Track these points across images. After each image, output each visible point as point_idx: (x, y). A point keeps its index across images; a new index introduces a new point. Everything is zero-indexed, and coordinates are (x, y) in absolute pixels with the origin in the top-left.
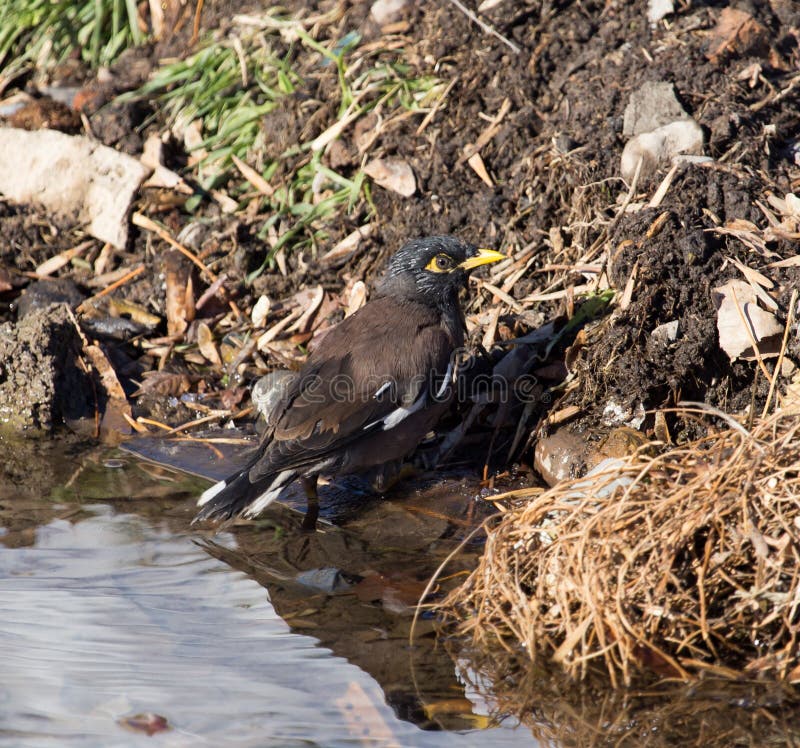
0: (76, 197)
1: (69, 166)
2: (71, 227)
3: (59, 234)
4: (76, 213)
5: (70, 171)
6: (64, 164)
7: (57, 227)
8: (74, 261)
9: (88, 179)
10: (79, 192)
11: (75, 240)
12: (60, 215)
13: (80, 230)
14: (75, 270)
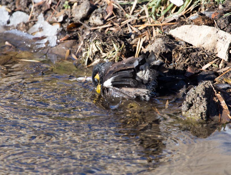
0: (213, 45)
1: (211, 36)
2: (212, 55)
3: (208, 57)
4: (213, 50)
5: (211, 38)
6: (209, 36)
7: (208, 55)
8: (213, 65)
9: (216, 41)
10: (214, 44)
11: (213, 58)
12: (208, 51)
13: (214, 55)
14: (213, 67)
